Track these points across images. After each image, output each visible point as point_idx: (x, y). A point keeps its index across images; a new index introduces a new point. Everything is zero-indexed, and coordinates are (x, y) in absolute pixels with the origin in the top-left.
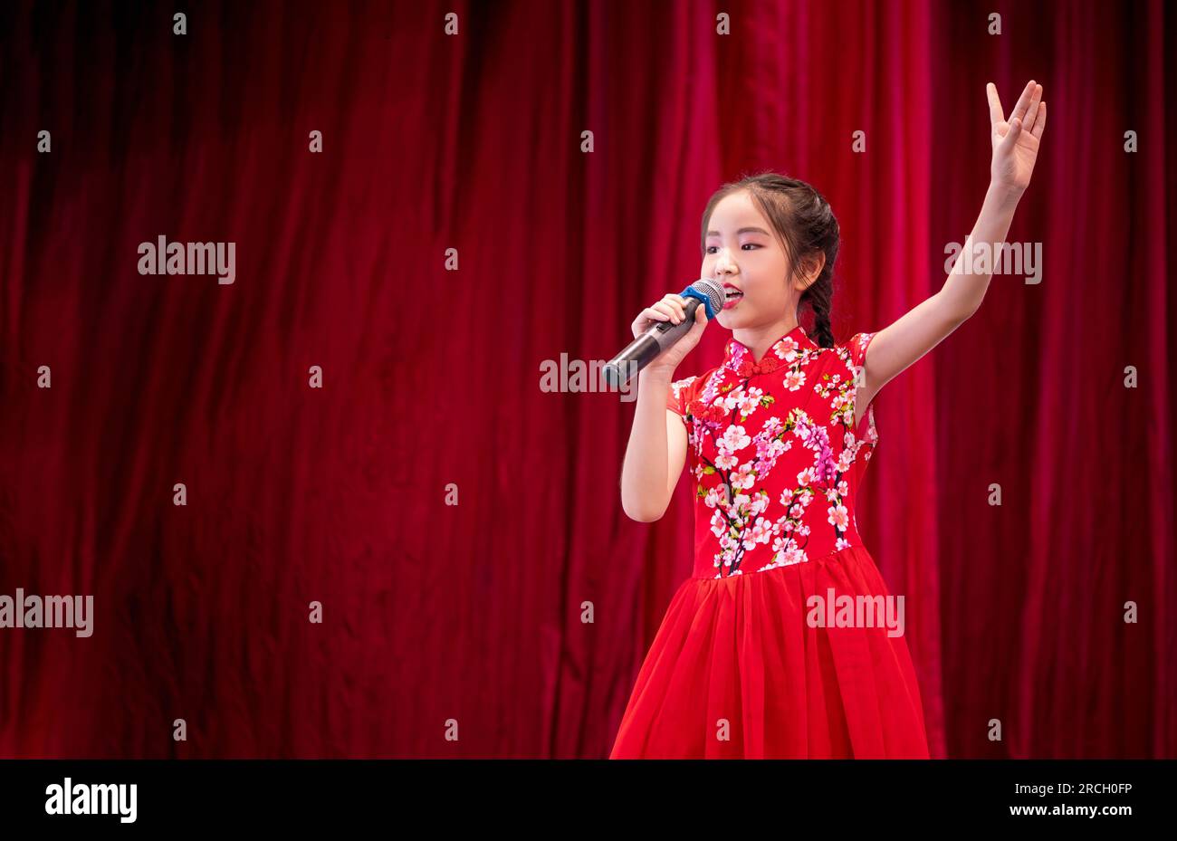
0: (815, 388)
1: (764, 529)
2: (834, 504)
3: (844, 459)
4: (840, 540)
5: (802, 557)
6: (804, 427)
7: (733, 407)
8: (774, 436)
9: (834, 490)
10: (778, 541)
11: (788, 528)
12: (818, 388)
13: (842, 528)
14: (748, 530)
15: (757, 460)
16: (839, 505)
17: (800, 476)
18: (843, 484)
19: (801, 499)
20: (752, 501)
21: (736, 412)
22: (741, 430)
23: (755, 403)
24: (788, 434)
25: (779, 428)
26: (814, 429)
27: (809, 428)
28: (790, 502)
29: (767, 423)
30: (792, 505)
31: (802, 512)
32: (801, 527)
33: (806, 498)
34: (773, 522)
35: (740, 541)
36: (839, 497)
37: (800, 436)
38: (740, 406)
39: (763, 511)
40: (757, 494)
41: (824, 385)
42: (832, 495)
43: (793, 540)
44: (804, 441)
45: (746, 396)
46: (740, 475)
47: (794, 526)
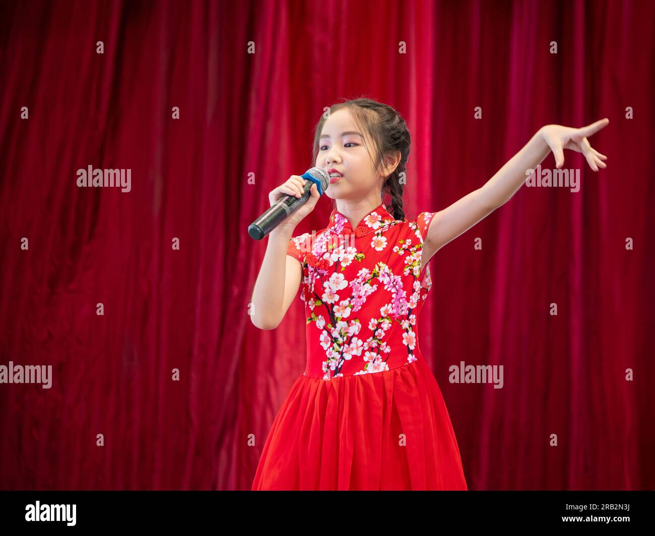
0: (394, 249)
1: (357, 345)
2: (407, 331)
3: (414, 299)
4: (410, 355)
5: (385, 368)
6: (386, 275)
7: (336, 260)
8: (365, 281)
9: (407, 321)
10: (367, 354)
11: (374, 345)
12: (396, 249)
13: (412, 347)
14: (346, 345)
15: (353, 297)
16: (410, 331)
17: (382, 310)
18: (413, 317)
19: (382, 326)
20: (349, 326)
21: (337, 264)
22: (341, 276)
23: (351, 257)
24: (374, 280)
25: (369, 275)
26: (392, 277)
27: (389, 275)
28: (376, 327)
29: (360, 272)
30: (377, 330)
31: (383, 334)
32: (385, 347)
33: (386, 325)
34: (364, 341)
35: (341, 353)
36: (410, 325)
37: (383, 282)
38: (341, 260)
39: (357, 333)
40: (353, 321)
41: (400, 246)
42: (405, 324)
43: (379, 356)
44: (385, 285)
45: (345, 253)
46: (341, 308)
47: (378, 344)
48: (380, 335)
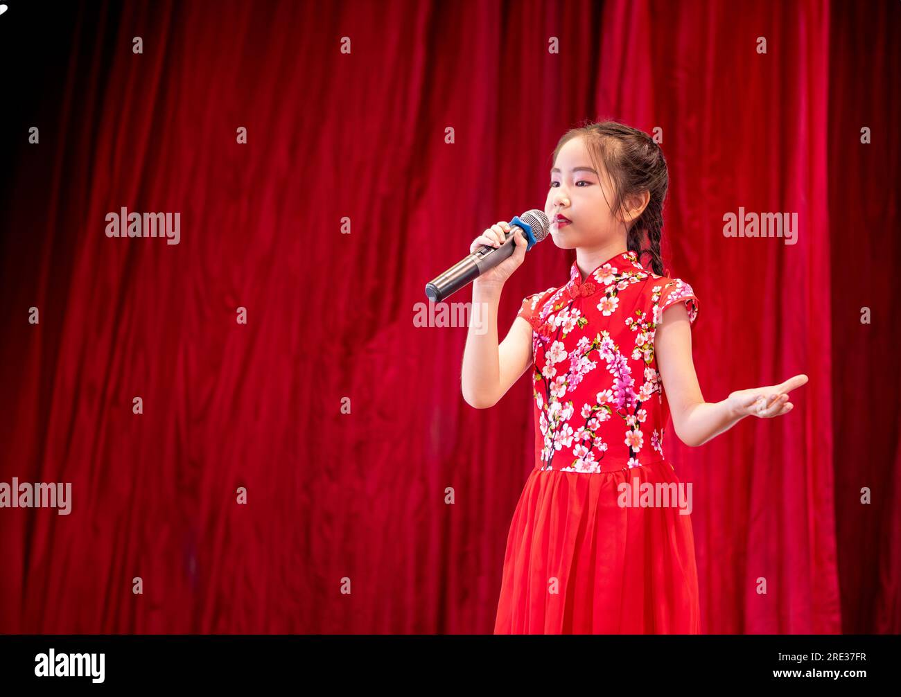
0: (627, 321)
1: (567, 434)
2: (632, 429)
4: (632, 459)
5: (596, 469)
6: (610, 351)
7: (559, 325)
8: (583, 353)
9: (633, 416)
10: (578, 446)
11: (587, 437)
12: (629, 321)
13: (636, 450)
14: (557, 432)
15: (569, 373)
16: (637, 430)
17: (599, 395)
18: (642, 412)
19: (598, 415)
20: (563, 409)
21: (560, 328)
22: (562, 345)
23: (574, 322)
24: (593, 355)
25: (588, 346)
26: (618, 355)
27: (614, 353)
28: (589, 415)
29: (580, 341)
30: (590, 418)
31: (598, 426)
32: (600, 443)
33: (604, 415)
34: (575, 430)
36: (638, 423)
37: (605, 359)
38: (563, 325)
39: (569, 419)
40: (567, 404)
41: (635, 319)
42: (631, 420)
43: (591, 453)
44: (607, 364)
45: (569, 316)
46: (557, 385)
47: (591, 437)
48: (594, 425)
